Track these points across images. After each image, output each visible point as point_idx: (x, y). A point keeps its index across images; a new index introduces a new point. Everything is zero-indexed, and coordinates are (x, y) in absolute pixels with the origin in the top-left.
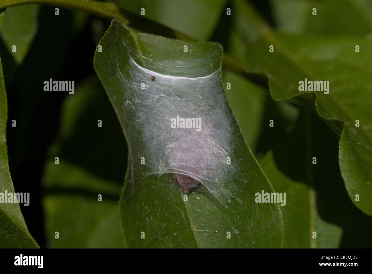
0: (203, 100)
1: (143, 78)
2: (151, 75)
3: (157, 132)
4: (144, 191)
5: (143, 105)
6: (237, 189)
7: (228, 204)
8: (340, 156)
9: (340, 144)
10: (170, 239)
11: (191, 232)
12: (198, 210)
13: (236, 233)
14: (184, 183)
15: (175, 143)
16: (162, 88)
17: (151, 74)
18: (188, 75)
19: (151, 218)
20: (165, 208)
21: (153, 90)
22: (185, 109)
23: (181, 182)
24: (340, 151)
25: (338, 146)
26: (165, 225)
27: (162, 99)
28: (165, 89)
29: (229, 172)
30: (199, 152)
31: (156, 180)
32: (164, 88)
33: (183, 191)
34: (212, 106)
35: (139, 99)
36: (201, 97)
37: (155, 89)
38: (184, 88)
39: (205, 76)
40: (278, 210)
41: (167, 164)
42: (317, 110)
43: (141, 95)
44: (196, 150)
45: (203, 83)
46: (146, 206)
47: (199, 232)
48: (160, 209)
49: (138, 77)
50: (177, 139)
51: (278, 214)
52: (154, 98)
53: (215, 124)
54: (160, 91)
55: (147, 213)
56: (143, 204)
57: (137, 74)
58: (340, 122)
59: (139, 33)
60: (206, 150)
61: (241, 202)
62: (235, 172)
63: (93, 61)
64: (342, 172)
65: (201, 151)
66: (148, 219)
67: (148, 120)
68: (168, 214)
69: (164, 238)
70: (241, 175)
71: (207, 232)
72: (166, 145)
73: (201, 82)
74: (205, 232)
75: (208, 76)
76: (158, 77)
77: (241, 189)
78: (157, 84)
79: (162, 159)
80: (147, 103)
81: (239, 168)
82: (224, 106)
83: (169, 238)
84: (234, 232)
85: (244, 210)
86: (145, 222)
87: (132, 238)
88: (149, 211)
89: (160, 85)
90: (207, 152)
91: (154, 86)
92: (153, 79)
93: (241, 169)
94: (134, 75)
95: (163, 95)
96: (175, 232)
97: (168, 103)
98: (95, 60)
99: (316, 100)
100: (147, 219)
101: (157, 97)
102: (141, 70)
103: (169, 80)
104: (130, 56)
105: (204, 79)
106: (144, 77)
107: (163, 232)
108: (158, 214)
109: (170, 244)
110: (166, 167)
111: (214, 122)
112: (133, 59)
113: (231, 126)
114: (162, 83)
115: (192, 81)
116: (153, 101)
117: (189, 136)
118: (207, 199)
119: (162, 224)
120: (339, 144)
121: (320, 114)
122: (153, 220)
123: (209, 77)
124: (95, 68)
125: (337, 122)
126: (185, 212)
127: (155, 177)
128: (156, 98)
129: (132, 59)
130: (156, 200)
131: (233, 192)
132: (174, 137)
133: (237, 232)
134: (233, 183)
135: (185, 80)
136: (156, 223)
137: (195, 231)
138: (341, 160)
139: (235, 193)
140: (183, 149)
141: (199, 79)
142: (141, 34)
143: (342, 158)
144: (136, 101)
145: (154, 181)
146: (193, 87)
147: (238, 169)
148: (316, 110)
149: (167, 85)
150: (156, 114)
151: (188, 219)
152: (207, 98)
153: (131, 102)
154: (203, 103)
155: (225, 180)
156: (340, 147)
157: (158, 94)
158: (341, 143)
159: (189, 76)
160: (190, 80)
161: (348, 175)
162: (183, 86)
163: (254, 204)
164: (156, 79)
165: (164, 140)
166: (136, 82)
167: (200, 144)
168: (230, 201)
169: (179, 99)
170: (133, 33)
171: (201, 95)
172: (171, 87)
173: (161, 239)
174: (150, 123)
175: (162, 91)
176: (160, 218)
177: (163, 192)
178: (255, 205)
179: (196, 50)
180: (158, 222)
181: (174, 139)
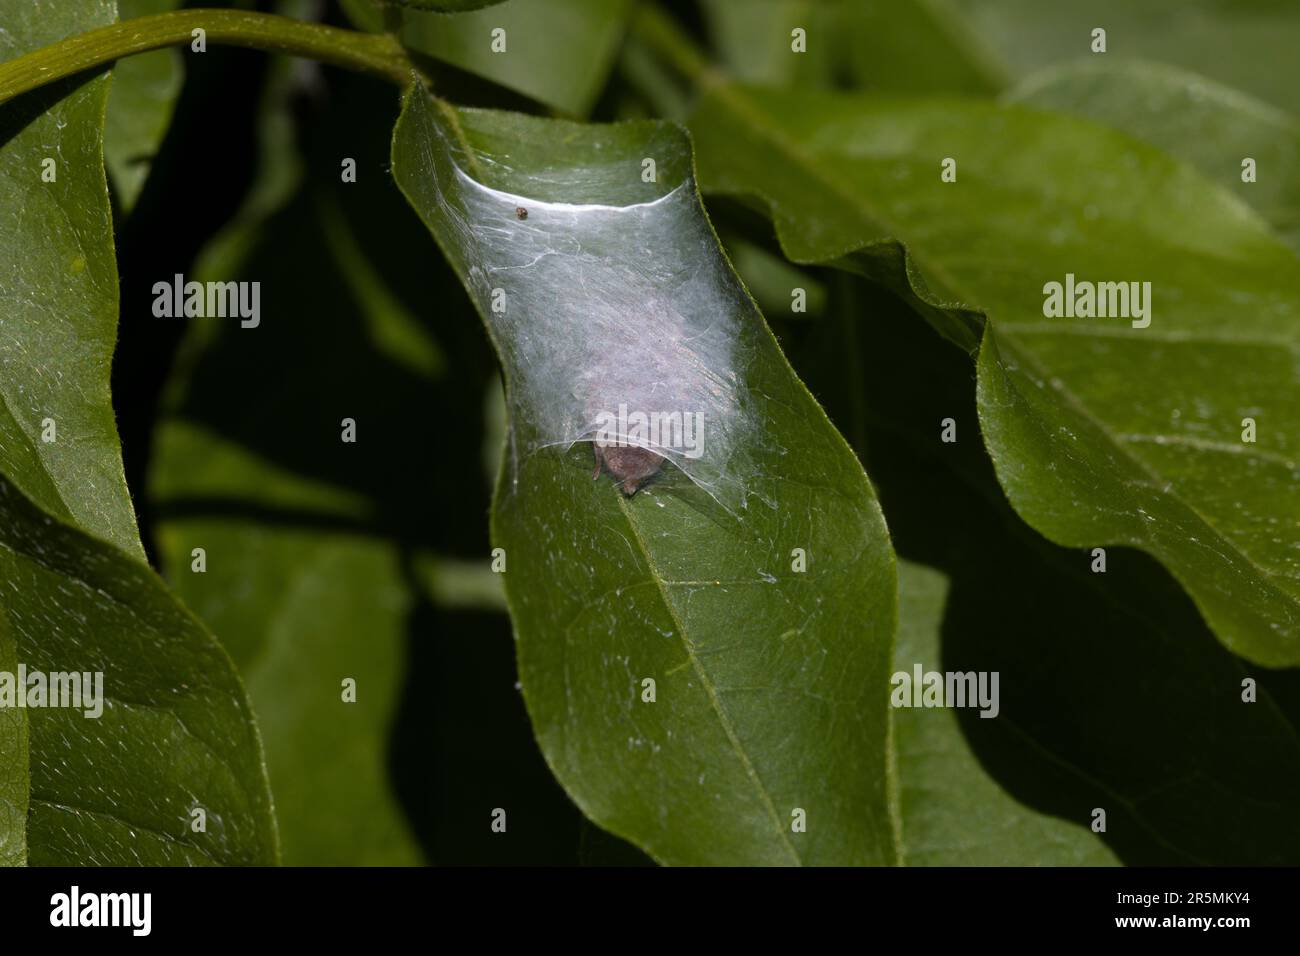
0: (655, 258)
1: (495, 213)
2: (515, 205)
3: (550, 343)
4: (536, 487)
5: (507, 278)
6: (761, 475)
7: (743, 512)
8: (980, 400)
9: (978, 371)
10: (610, 604)
11: (654, 586)
12: (664, 535)
13: (769, 581)
14: (625, 467)
15: (598, 368)
16: (548, 235)
17: (514, 202)
18: (609, 200)
19: (560, 553)
20: (585, 530)
21: (526, 240)
22: (613, 283)
23: (615, 465)
24: (979, 388)
25: (975, 374)
26: (592, 569)
27: (551, 262)
28: (557, 237)
29: (738, 433)
30: (658, 386)
31: (558, 460)
32: (554, 235)
33: (622, 490)
34: (679, 273)
35: (495, 263)
36: (649, 251)
37: (531, 239)
38: (602, 232)
39: (652, 200)
40: (877, 515)
41: (581, 422)
42: (912, 285)
43: (499, 253)
44: (650, 383)
45: (648, 217)
46: (544, 524)
47: (674, 588)
48: (575, 532)
49: (482, 211)
50: (600, 359)
51: (878, 525)
52: (532, 260)
53: (692, 317)
54: (545, 242)
55: (548, 540)
56: (538, 518)
57: (478, 204)
58: (974, 313)
59: (461, 109)
60: (676, 381)
61: (775, 506)
62: (754, 432)
63: (389, 167)
64: (987, 441)
65: (662, 383)
66: (554, 555)
67: (525, 312)
68: (596, 546)
69: (596, 603)
70: (770, 437)
71: (695, 587)
72: (576, 373)
73: (644, 215)
74: (690, 586)
75: (660, 201)
76: (535, 209)
77: (772, 473)
78: (535, 226)
79: (569, 409)
80: (518, 272)
81: (764, 421)
82: (711, 270)
83: (606, 603)
84: (764, 580)
85: (785, 524)
86: (548, 562)
87: (525, 600)
88: (552, 535)
89: (543, 228)
90: (678, 386)
91: (528, 230)
92: (523, 214)
93: (769, 424)
94: (472, 207)
95: (553, 252)
96: (617, 587)
97: (570, 270)
98: (393, 163)
99: (907, 259)
100: (551, 556)
101: (539, 257)
102: (488, 195)
103: (563, 216)
104: (454, 163)
105: (652, 209)
106: (499, 211)
107: (592, 588)
108: (575, 544)
109: (612, 617)
110: (579, 427)
111: (689, 312)
112: (461, 168)
113: (736, 319)
114: (544, 223)
115: (622, 214)
116: (532, 267)
117: (630, 347)
118: (683, 506)
119: (586, 569)
120: (975, 369)
121: (922, 295)
122: (565, 559)
123: (663, 202)
124: (398, 184)
125: (966, 316)
126: (634, 540)
127: (553, 454)
128: (537, 259)
129: (459, 170)
130: (563, 509)
131: (752, 482)
132: (591, 354)
133: (773, 580)
134: (750, 460)
135: (603, 212)
136: (573, 564)
137: (663, 586)
138: (983, 409)
139: (756, 485)
140: (618, 382)
141: (637, 208)
142: (469, 110)
143: (985, 405)
144: (489, 268)
145: (553, 464)
146: (626, 227)
147: (760, 425)
148: (910, 286)
149: (562, 229)
150: (544, 299)
151: (640, 555)
152: (665, 254)
153: (481, 269)
154: (656, 266)
155: (728, 454)
156: (978, 376)
157: (539, 251)
158: (981, 368)
159: (612, 202)
160: (615, 212)
161: (1002, 446)
162: (600, 229)
163: (812, 506)
164: (529, 215)
165: (570, 361)
166: (480, 222)
167: (659, 367)
168: (745, 505)
169: (594, 259)
170: (446, 109)
171: (650, 247)
172: (568, 231)
173: (590, 604)
174: (530, 322)
175: (549, 242)
176: (579, 553)
177: (576, 491)
178: (815, 509)
179: (610, 143)
180: (576, 564)
181: (593, 358)
